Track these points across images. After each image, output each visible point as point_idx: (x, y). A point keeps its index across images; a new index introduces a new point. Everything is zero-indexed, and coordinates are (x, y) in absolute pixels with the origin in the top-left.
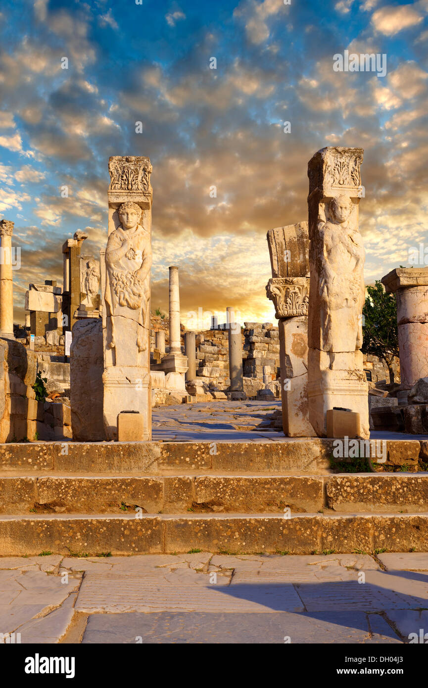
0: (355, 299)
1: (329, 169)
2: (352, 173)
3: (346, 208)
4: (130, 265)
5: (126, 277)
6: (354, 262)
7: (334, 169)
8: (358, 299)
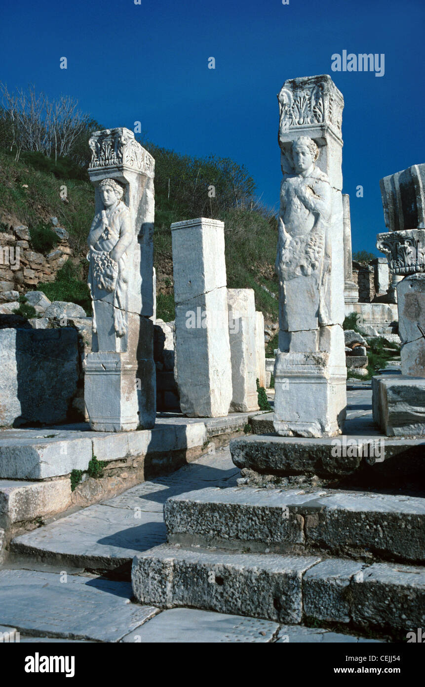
0: (313, 266)
1: (286, 108)
2: (314, 108)
3: (303, 153)
4: (105, 246)
5: (101, 260)
6: (312, 219)
7: (293, 108)
8: (317, 263)
